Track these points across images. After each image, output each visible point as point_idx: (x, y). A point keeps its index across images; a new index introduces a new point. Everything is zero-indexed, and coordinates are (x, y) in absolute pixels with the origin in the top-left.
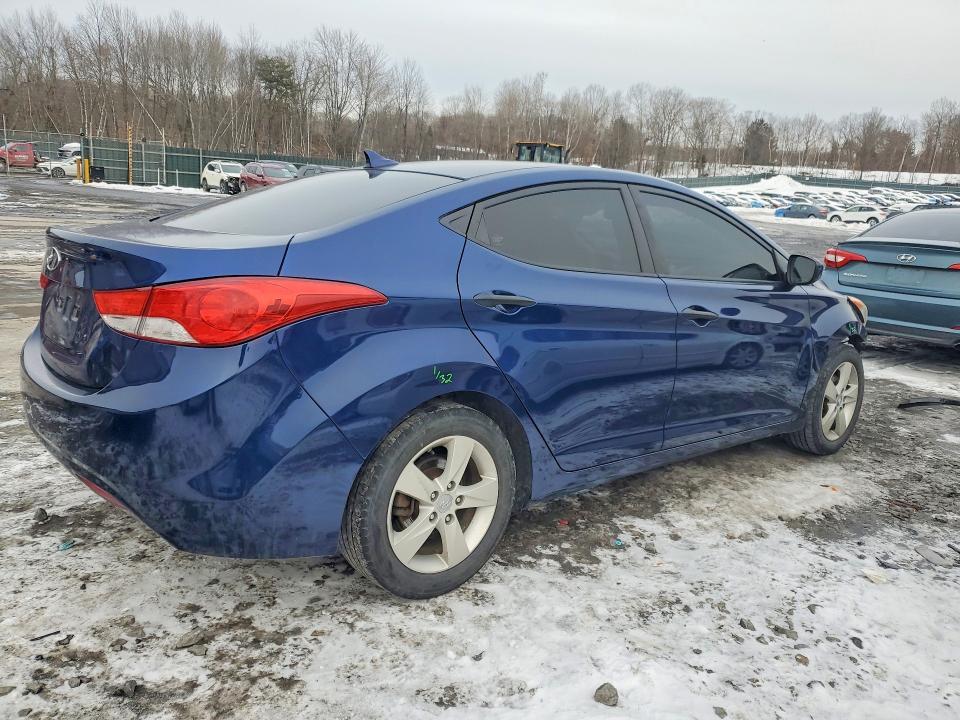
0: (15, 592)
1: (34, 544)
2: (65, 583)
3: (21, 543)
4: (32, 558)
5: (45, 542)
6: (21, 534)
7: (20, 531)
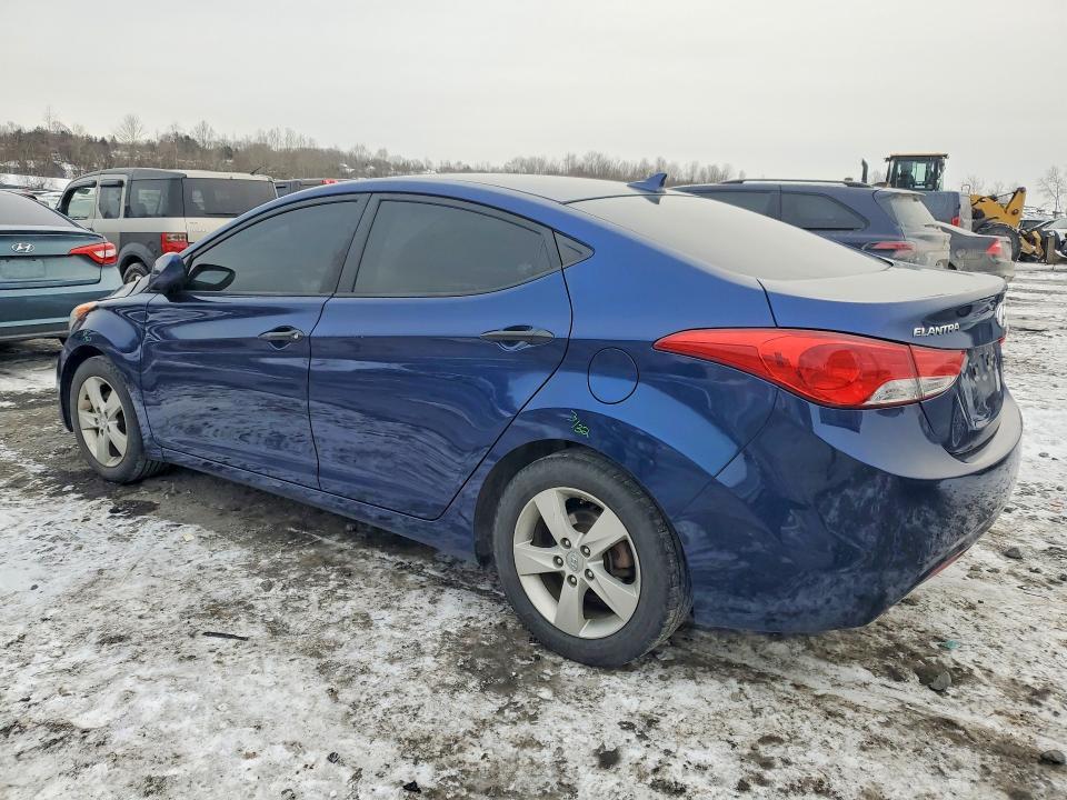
0: (1035, 629)
1: (978, 664)
2: (990, 614)
3: (989, 673)
4: (994, 652)
5: (965, 658)
6: (980, 682)
7: (978, 686)
